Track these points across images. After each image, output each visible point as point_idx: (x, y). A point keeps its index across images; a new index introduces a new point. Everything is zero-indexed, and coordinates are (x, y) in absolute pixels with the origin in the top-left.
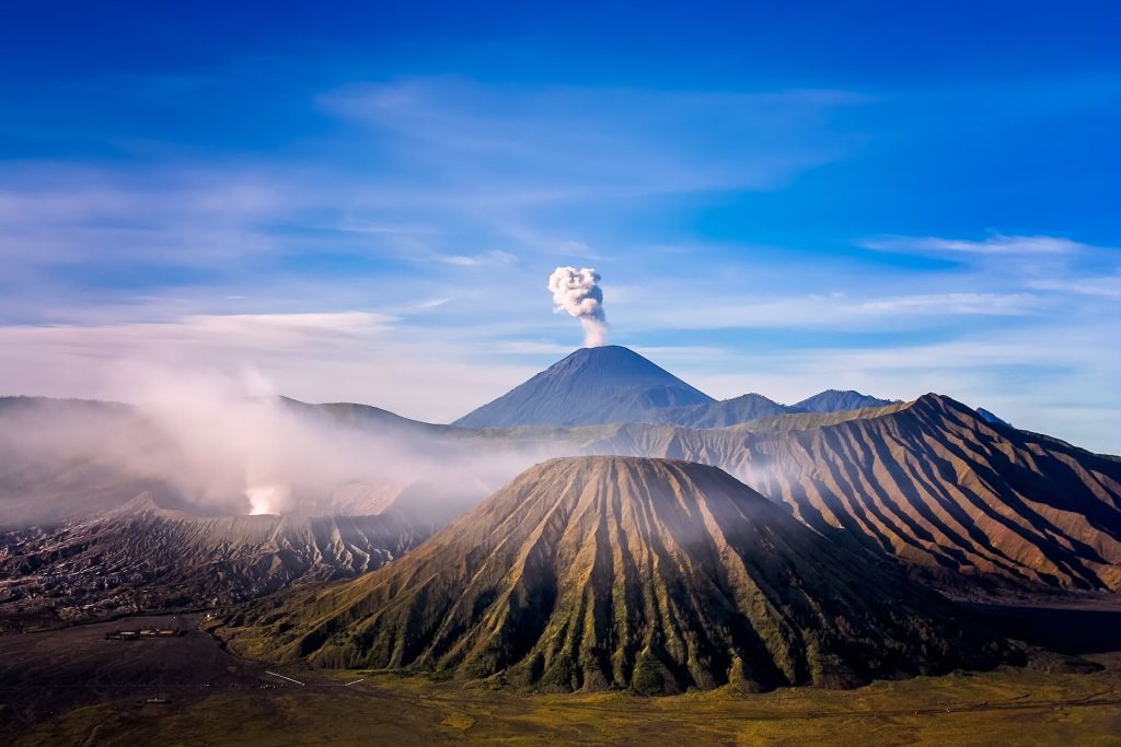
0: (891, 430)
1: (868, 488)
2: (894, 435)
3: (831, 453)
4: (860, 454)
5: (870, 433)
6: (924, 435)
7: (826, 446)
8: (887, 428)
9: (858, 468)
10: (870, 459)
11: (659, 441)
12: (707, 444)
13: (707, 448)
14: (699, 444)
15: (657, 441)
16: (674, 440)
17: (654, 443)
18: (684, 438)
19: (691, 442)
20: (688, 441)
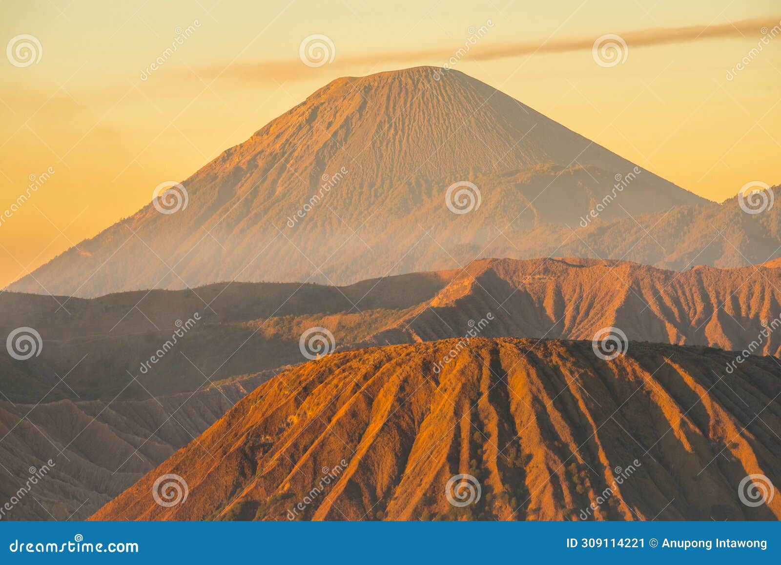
11: (590, 306)
12: (720, 303)
13: (722, 315)
14: (700, 308)
15: (584, 306)
16: (628, 300)
17: (577, 309)
18: (656, 292)
19: (677, 301)
20: (668, 302)
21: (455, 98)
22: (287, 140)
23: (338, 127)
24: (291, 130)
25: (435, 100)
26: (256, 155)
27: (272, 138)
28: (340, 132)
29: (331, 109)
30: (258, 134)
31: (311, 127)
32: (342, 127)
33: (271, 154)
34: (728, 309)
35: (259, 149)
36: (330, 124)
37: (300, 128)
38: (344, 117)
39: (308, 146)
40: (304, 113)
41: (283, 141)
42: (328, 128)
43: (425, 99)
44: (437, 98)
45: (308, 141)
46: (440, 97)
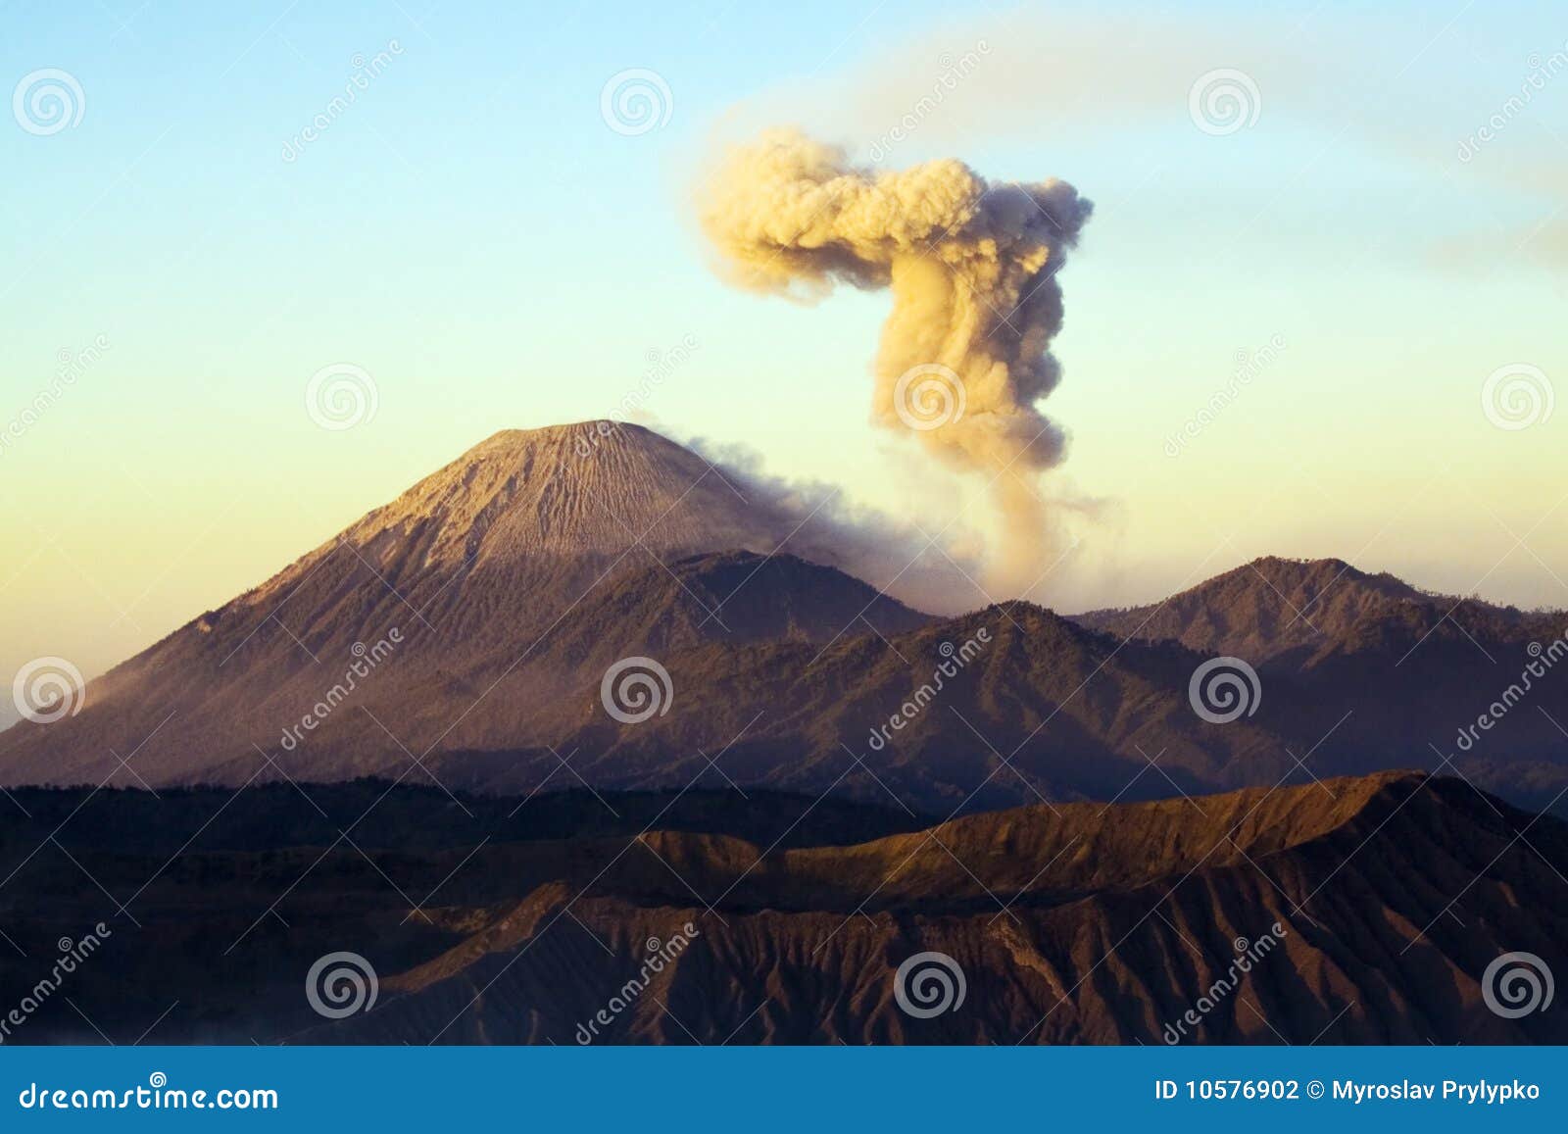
21: (636, 458)
22: (440, 504)
23: (499, 489)
24: (444, 492)
25: (612, 461)
26: (404, 520)
27: (423, 501)
28: (502, 495)
29: (492, 468)
30: (408, 493)
31: (469, 489)
32: (503, 489)
33: (421, 519)
35: (407, 513)
36: (490, 485)
37: (456, 489)
38: (507, 477)
39: (464, 512)
40: (460, 472)
41: (436, 504)
42: (487, 491)
43: (602, 459)
44: (615, 457)
45: (464, 505)
46: (618, 457)
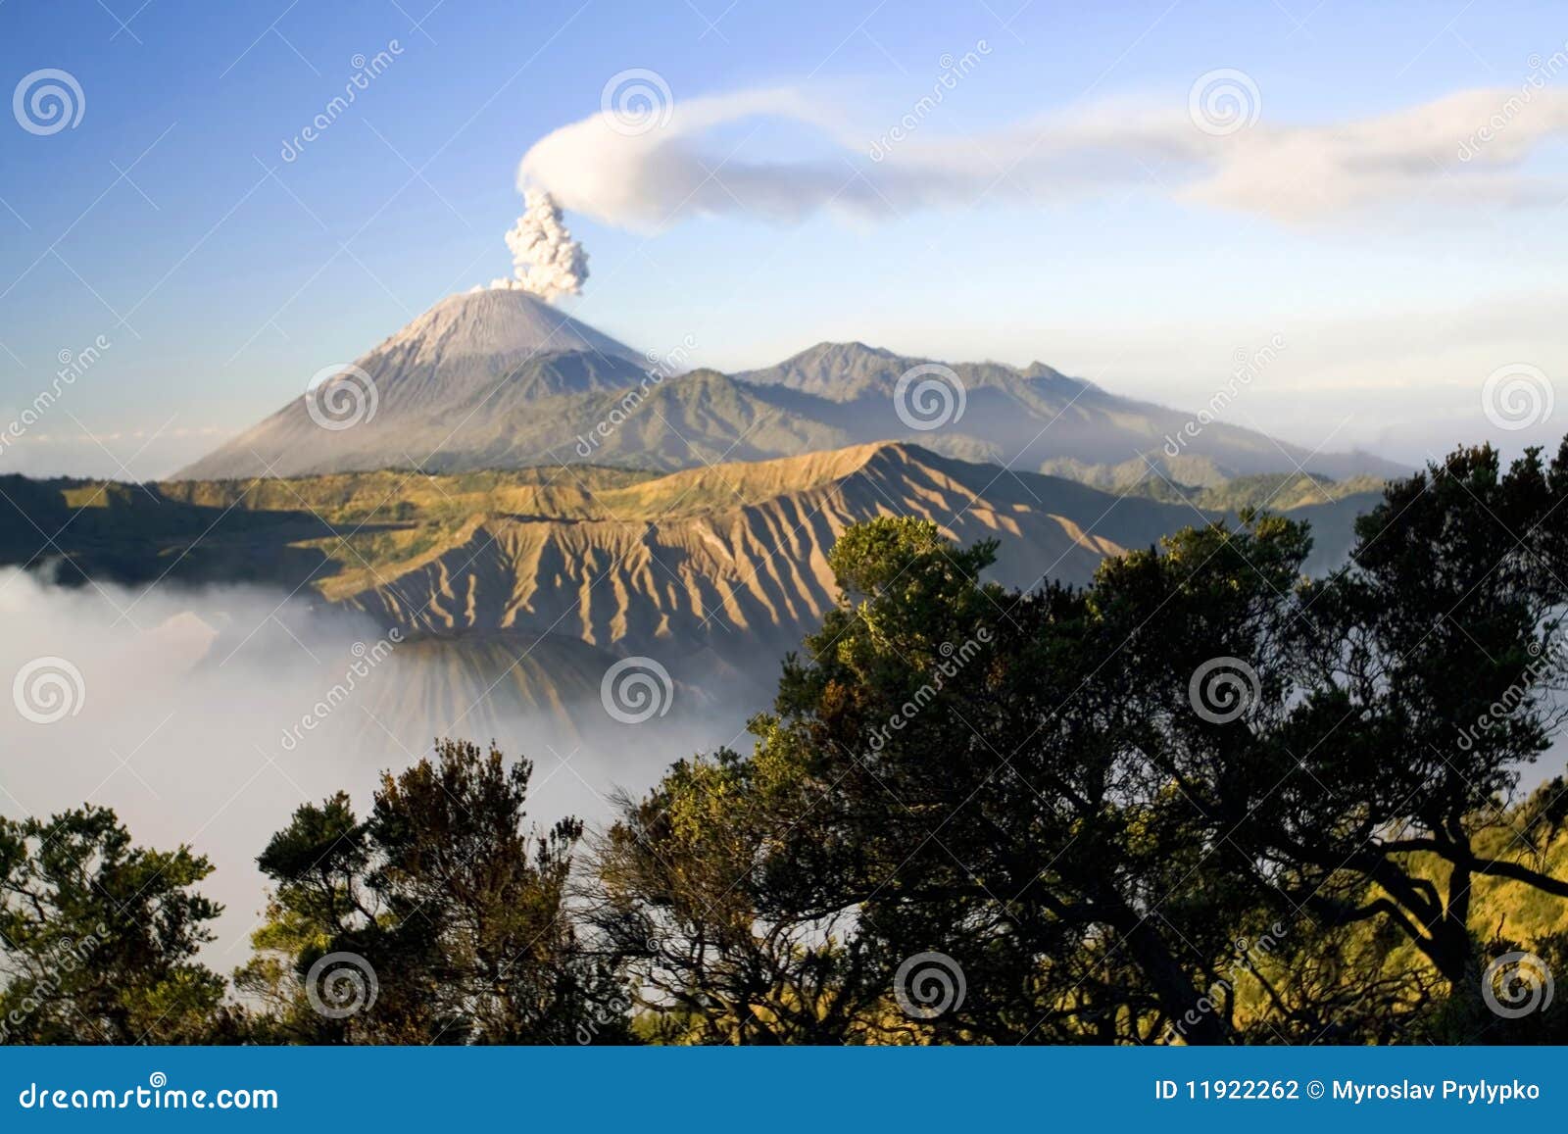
0: (835, 503)
1: (802, 589)
2: (838, 510)
3: (756, 544)
4: (794, 542)
5: (808, 510)
6: (878, 506)
7: (750, 536)
8: (830, 502)
9: (791, 563)
10: (806, 546)
11: (530, 544)
12: (593, 542)
13: (594, 548)
14: (583, 543)
15: (527, 544)
16: (549, 541)
17: (524, 546)
18: (562, 538)
19: (572, 542)
20: (567, 541)
22: (422, 333)
23: (450, 324)
24: (423, 327)
26: (404, 342)
33: (412, 340)
34: (597, 545)
35: (406, 338)
38: (454, 318)
39: (434, 336)
45: (434, 333)
